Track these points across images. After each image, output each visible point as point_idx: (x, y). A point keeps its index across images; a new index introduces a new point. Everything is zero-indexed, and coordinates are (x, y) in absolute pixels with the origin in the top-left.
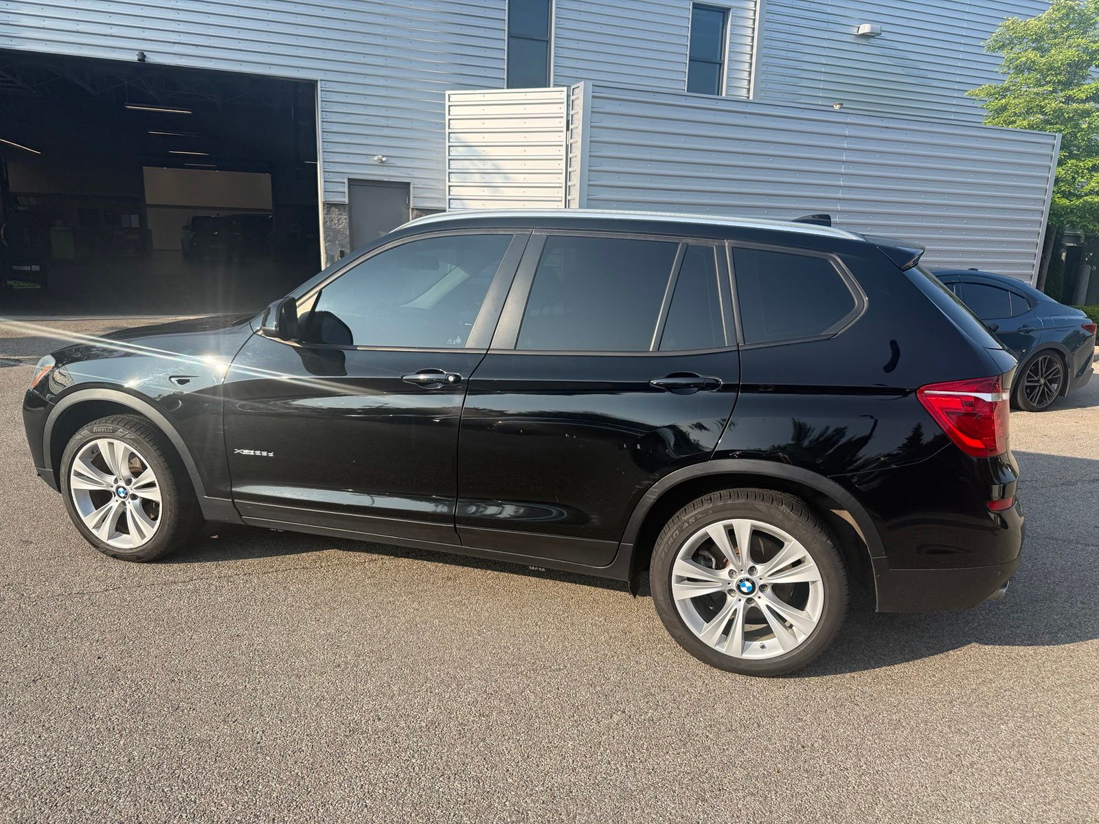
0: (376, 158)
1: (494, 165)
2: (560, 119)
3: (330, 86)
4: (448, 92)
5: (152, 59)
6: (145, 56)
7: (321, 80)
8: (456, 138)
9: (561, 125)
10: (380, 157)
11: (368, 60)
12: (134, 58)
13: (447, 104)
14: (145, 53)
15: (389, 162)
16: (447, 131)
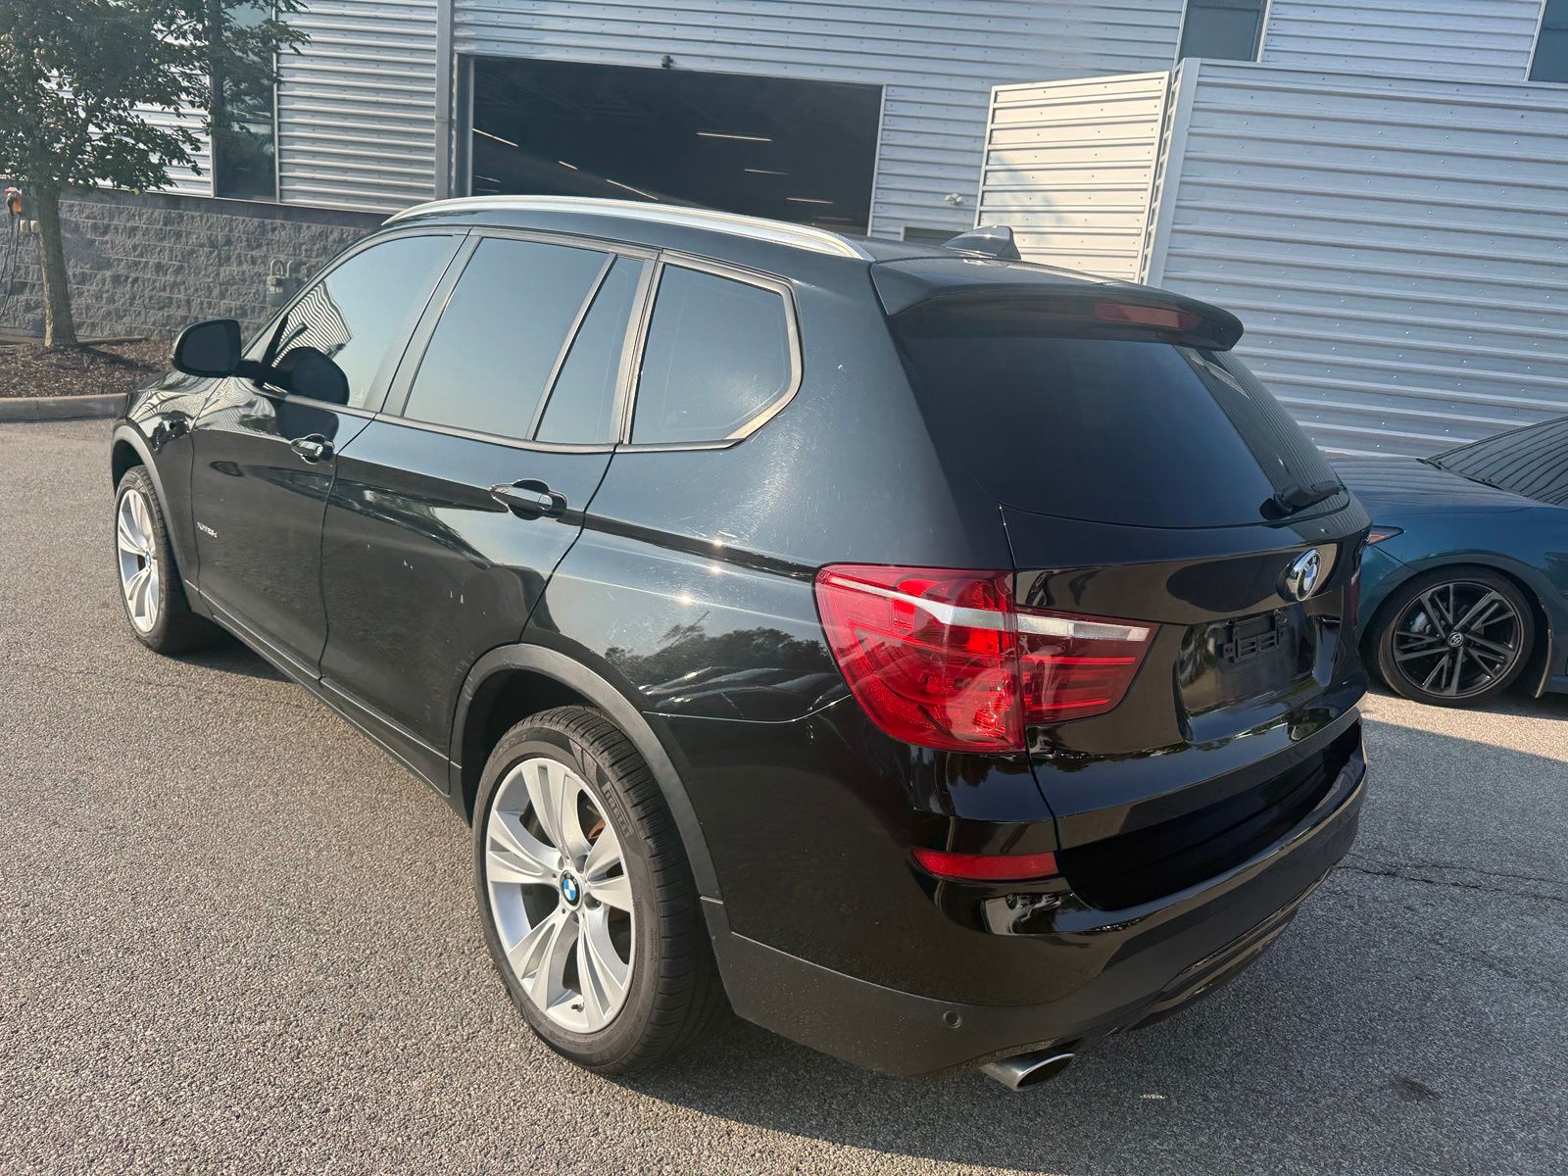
0: (948, 197)
1: (1046, 200)
2: (1152, 125)
3: (897, 94)
4: (995, 88)
5: (681, 64)
6: (671, 61)
7: (888, 85)
8: (998, 159)
9: (1153, 134)
10: (955, 196)
11: (959, 53)
12: (656, 63)
13: (992, 105)
14: (672, 57)
15: (966, 203)
16: (987, 147)
